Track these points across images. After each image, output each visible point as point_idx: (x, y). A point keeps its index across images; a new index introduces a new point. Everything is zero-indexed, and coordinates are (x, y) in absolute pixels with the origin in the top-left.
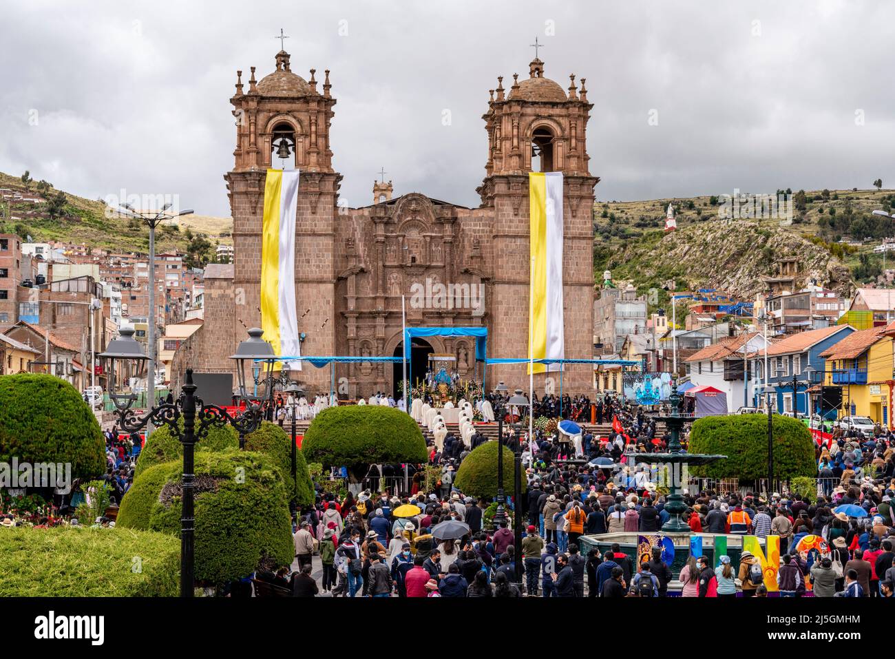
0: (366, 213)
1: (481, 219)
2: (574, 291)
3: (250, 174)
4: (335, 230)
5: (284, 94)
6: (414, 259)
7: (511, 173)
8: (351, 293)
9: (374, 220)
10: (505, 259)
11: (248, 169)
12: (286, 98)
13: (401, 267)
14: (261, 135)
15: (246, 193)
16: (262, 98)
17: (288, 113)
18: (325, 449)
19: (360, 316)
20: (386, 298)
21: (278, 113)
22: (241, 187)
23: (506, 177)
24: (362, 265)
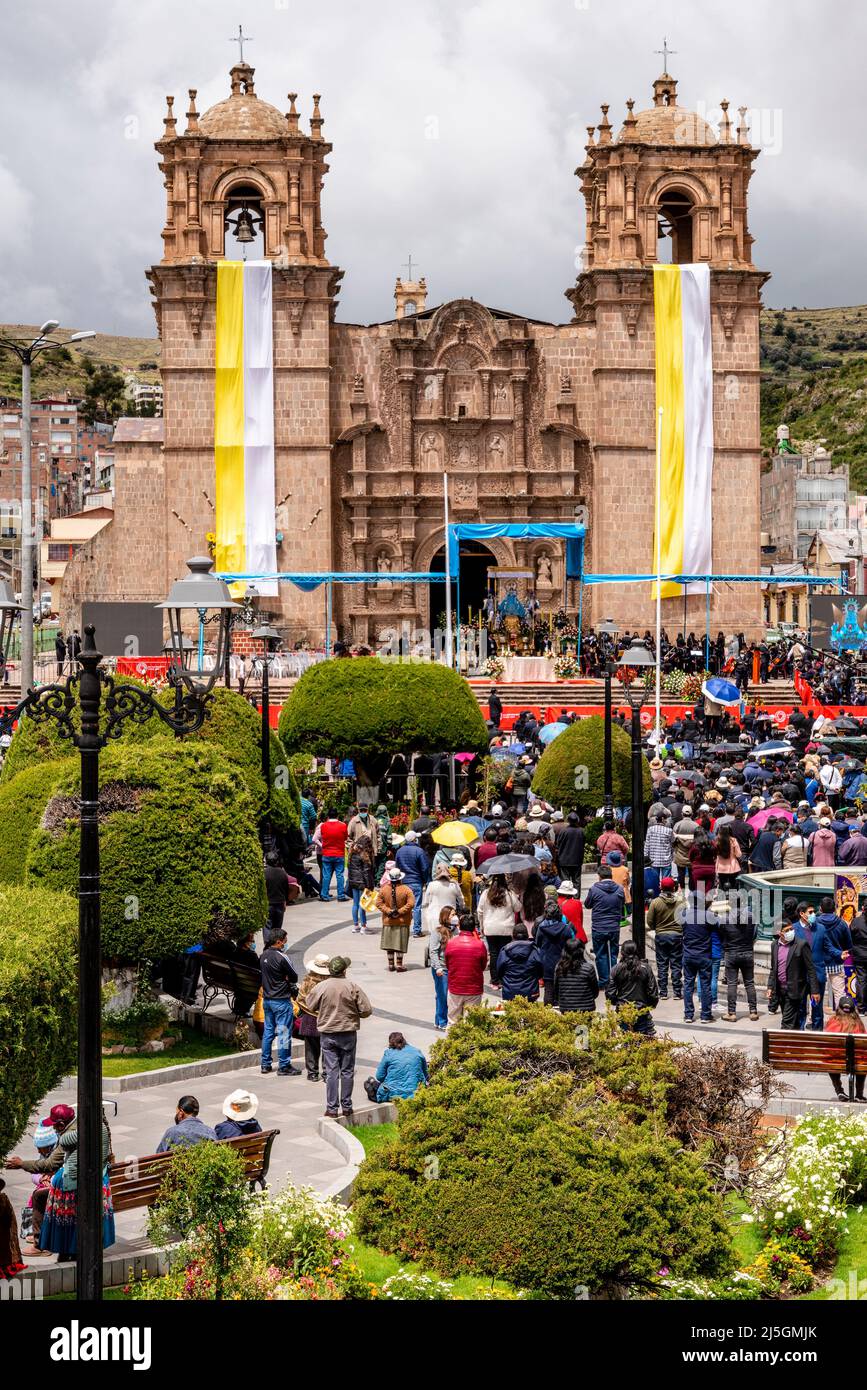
0: (383, 332)
1: (573, 342)
2: (728, 462)
3: (189, 268)
4: (332, 361)
5: (245, 135)
6: (462, 410)
7: (623, 265)
8: (359, 464)
9: (397, 346)
10: (614, 408)
11: (184, 261)
12: (248, 142)
13: (442, 423)
14: (207, 204)
15: (183, 302)
16: (209, 142)
17: (252, 167)
18: (317, 731)
19: (374, 506)
20: (417, 475)
21: (235, 167)
22: (174, 292)
23: (615, 272)
24: (377, 420)
